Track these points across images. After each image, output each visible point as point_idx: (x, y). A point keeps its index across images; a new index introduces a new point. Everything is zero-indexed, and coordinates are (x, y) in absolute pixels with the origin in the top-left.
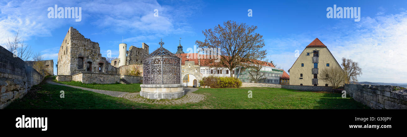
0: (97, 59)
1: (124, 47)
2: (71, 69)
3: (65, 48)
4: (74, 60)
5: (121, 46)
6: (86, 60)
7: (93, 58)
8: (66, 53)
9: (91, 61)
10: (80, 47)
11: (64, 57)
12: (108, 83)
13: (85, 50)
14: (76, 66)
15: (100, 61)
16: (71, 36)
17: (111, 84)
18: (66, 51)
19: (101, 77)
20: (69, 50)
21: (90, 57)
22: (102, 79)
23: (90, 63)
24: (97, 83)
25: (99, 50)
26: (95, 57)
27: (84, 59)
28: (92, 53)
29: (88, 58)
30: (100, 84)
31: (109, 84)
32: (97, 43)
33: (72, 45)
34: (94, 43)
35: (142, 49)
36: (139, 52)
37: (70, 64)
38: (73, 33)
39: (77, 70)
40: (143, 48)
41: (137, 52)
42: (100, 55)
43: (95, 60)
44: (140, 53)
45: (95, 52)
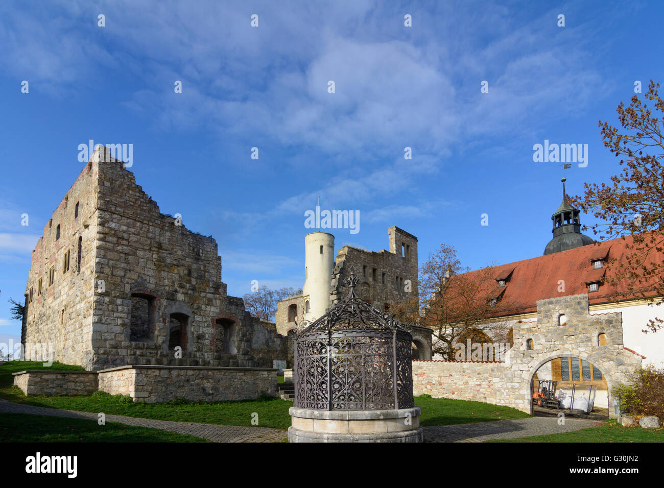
0: (210, 303)
1: (322, 247)
2: (98, 340)
3: (68, 241)
4: (111, 302)
5: (313, 244)
6: (163, 307)
7: (192, 300)
8: (73, 262)
9: (186, 310)
10: (140, 253)
11: (63, 282)
12: (231, 397)
13: (160, 265)
14: (118, 329)
15: (221, 312)
16: (102, 195)
17: (242, 401)
18: (74, 255)
19: (206, 378)
20: (91, 260)
21: (180, 297)
22: (208, 385)
23: (181, 318)
24: (190, 398)
25: (218, 267)
26: (203, 294)
27: (156, 302)
28: (189, 281)
29: (171, 297)
30: (201, 402)
31: (232, 402)
32: (211, 240)
33: (104, 236)
34: (197, 238)
35: (386, 253)
36: (374, 270)
37: (90, 320)
38: (111, 181)
39: (126, 348)
40: (393, 249)
41: (369, 271)
42: (220, 287)
43: (199, 308)
44: (379, 272)
45: (200, 277)
